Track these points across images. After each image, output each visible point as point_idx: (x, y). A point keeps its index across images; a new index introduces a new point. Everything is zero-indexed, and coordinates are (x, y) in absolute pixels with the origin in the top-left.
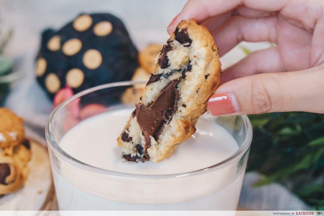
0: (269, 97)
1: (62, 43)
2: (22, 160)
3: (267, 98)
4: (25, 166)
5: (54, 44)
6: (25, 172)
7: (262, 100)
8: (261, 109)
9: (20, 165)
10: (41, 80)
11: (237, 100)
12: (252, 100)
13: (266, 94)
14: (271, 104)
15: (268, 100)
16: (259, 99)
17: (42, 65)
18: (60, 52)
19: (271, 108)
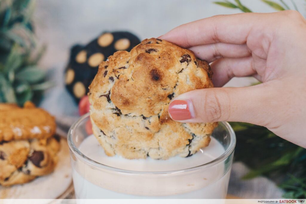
0: (219, 106)
1: (88, 56)
2: (53, 150)
3: (217, 106)
4: (55, 155)
5: (81, 58)
6: (55, 159)
7: (213, 108)
8: (212, 116)
9: (52, 153)
10: (70, 88)
11: (194, 106)
12: (205, 107)
13: (217, 103)
14: (220, 112)
15: (219, 108)
16: (211, 107)
17: (71, 75)
18: (86, 64)
19: (221, 116)
